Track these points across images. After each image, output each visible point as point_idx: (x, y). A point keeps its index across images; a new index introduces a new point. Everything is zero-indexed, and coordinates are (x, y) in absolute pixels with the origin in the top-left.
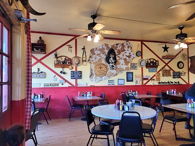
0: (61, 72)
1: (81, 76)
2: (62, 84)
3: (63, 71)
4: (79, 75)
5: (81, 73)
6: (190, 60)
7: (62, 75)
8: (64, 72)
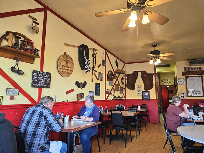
0: (13, 69)
1: (49, 83)
2: (12, 98)
3: (16, 67)
4: (46, 80)
5: (50, 77)
6: (126, 77)
7: (14, 76)
8: (19, 70)
